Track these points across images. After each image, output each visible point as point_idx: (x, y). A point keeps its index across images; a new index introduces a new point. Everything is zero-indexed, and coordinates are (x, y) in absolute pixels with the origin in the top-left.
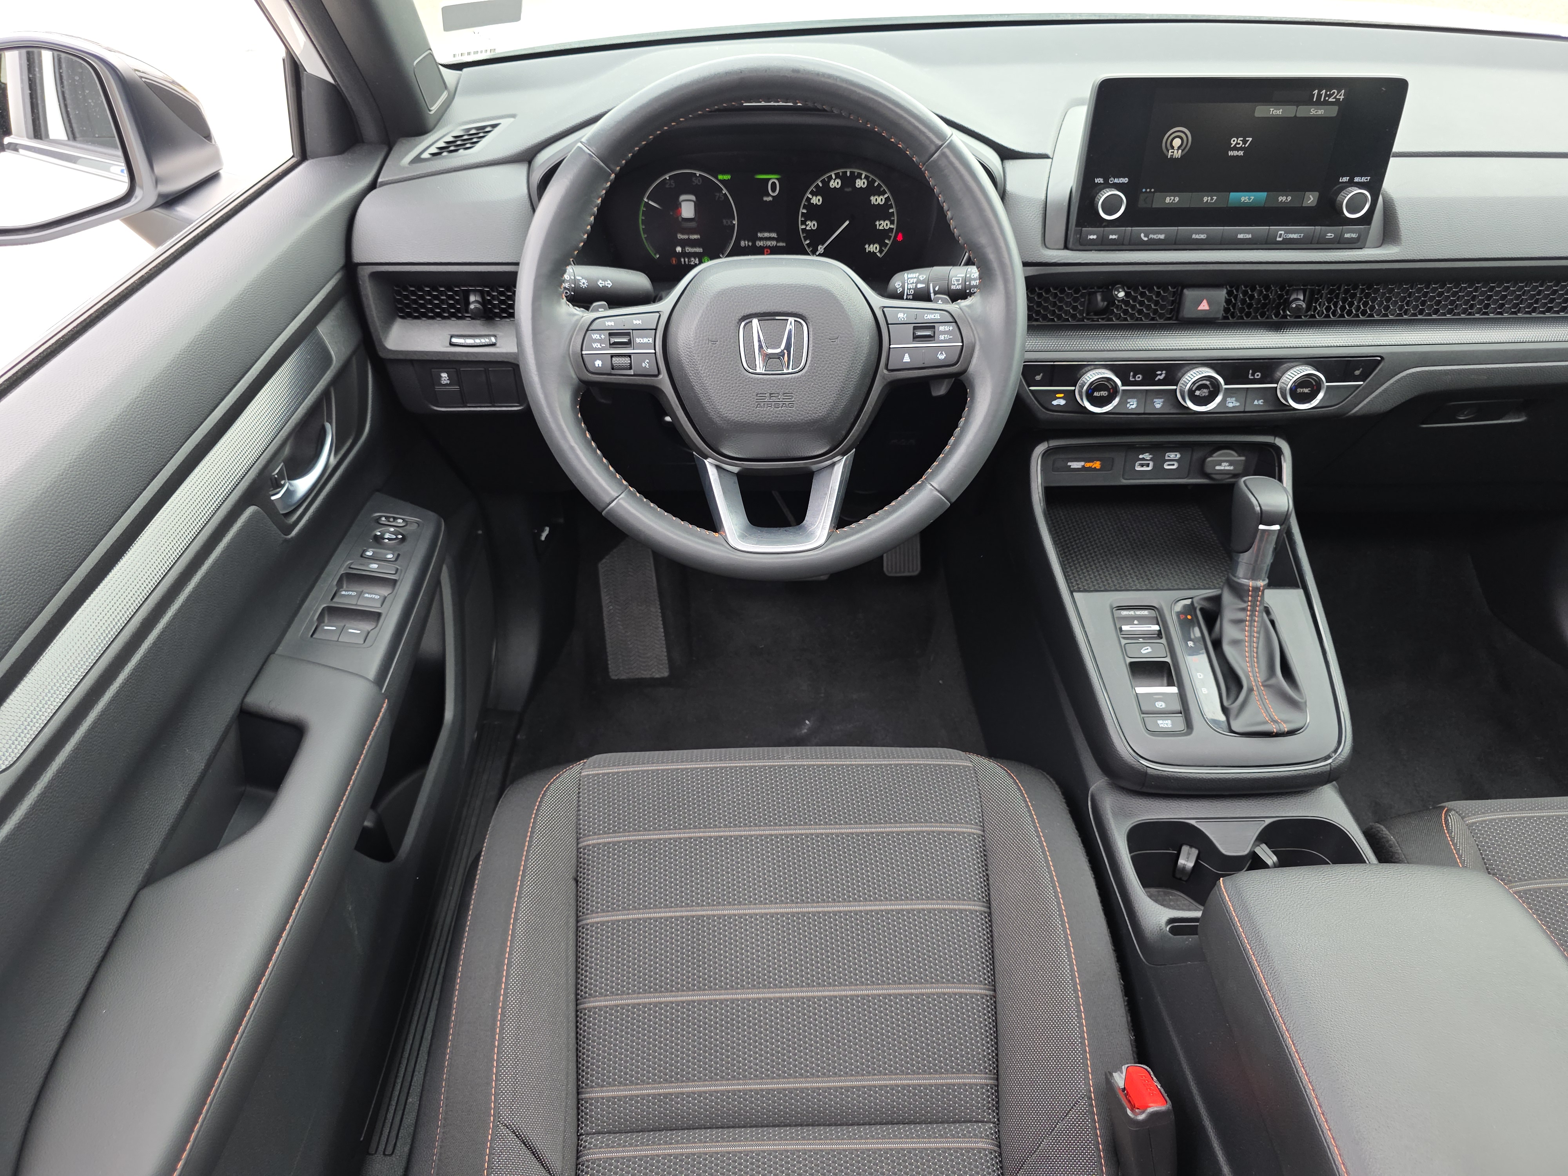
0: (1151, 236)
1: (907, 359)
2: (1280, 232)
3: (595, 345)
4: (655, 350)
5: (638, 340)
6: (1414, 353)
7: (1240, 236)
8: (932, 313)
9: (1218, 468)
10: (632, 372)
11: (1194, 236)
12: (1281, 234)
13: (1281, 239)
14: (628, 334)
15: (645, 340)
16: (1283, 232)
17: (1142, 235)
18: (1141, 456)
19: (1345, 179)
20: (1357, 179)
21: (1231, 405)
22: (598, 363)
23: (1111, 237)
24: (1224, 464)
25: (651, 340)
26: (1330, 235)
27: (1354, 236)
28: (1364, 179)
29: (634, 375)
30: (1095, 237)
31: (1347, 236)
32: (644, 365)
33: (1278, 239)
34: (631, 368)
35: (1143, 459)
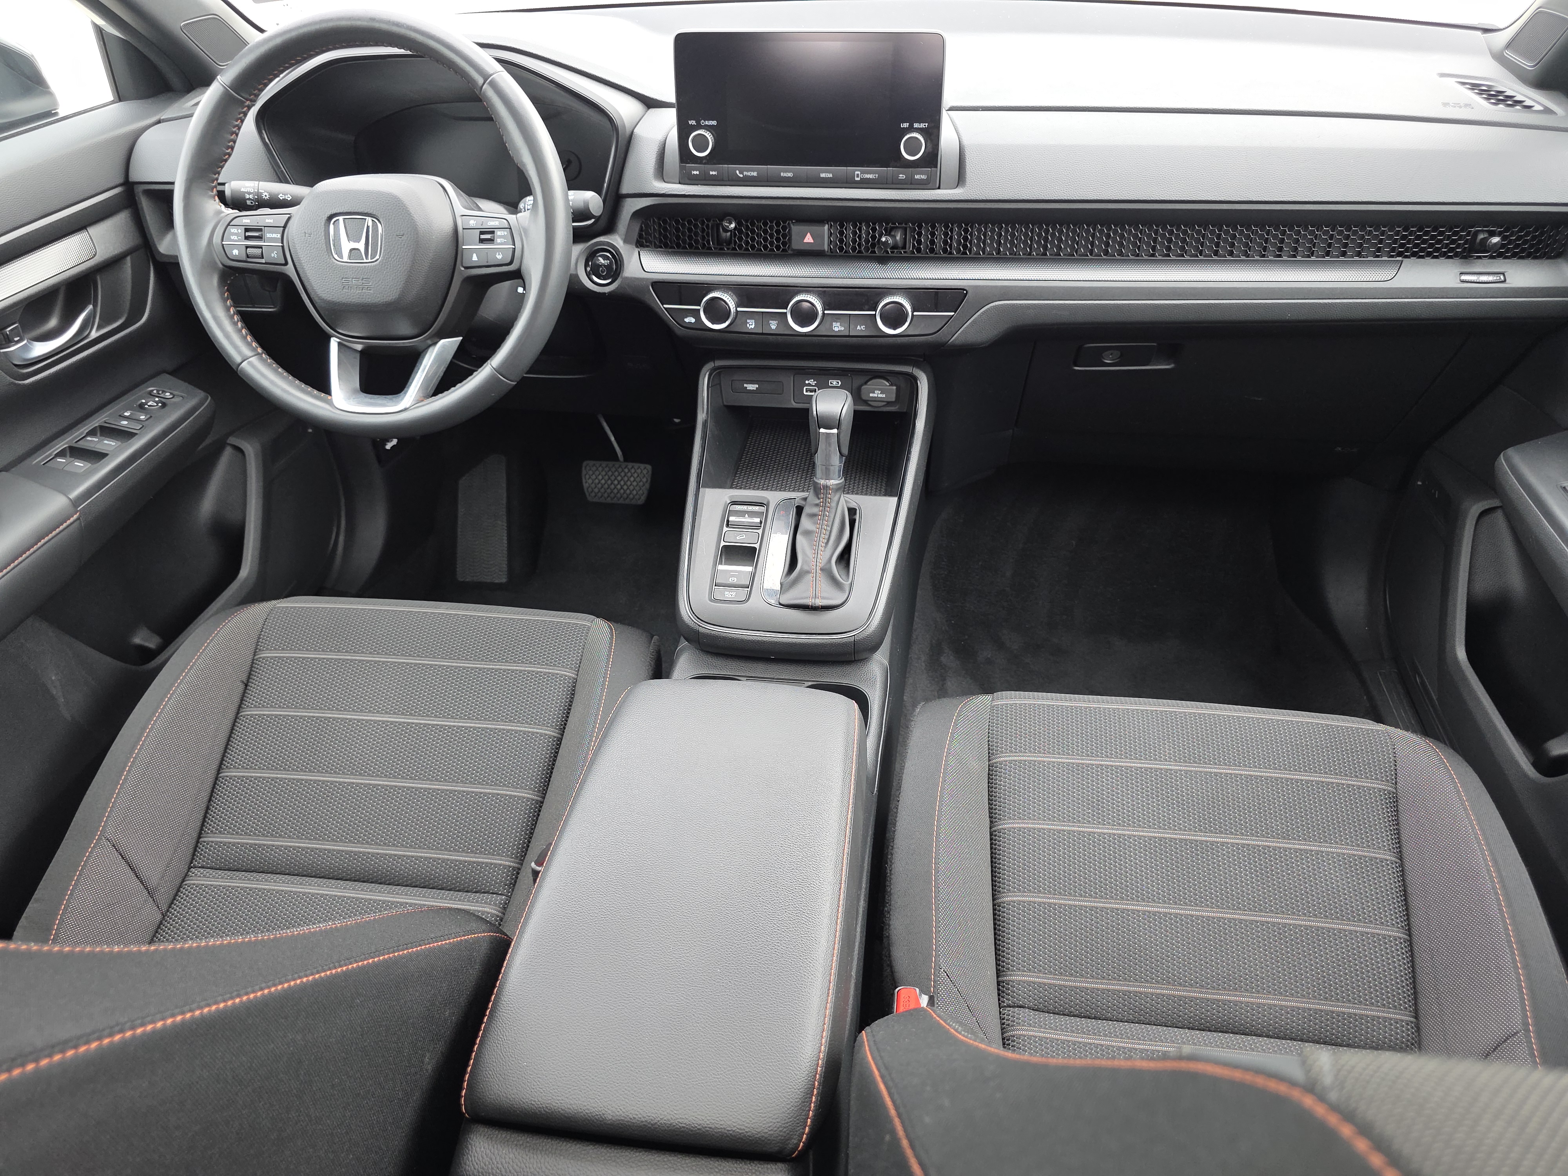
0: (745, 173)
1: (475, 258)
2: (856, 173)
3: (232, 238)
4: (282, 243)
5: (268, 235)
6: (996, 287)
7: (823, 175)
8: (494, 221)
9: (871, 395)
10: (263, 261)
11: (782, 174)
12: (858, 175)
13: (859, 179)
14: (260, 230)
15: (274, 236)
16: (859, 173)
17: (738, 172)
18: (807, 382)
19: (906, 125)
20: (916, 125)
21: (836, 329)
22: (235, 252)
23: (711, 173)
24: (877, 392)
25: (279, 236)
26: (902, 176)
27: (923, 177)
28: (922, 125)
29: (266, 263)
30: (698, 172)
31: (917, 177)
32: (273, 255)
33: (857, 179)
34: (263, 258)
35: (809, 385)
